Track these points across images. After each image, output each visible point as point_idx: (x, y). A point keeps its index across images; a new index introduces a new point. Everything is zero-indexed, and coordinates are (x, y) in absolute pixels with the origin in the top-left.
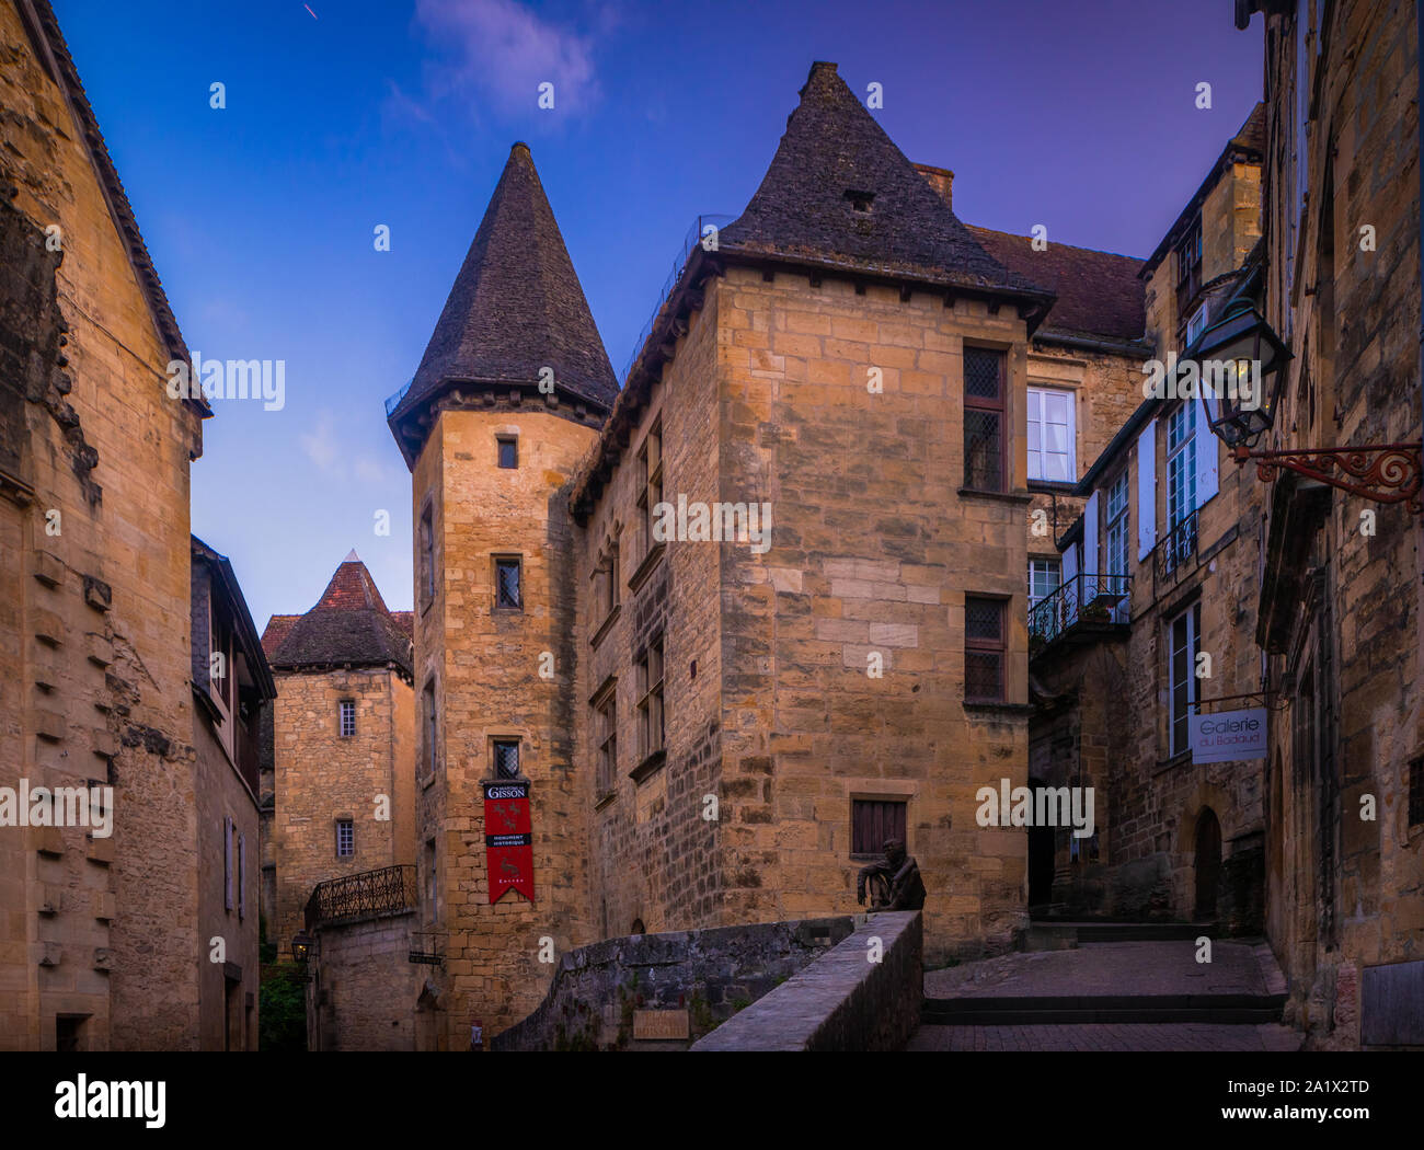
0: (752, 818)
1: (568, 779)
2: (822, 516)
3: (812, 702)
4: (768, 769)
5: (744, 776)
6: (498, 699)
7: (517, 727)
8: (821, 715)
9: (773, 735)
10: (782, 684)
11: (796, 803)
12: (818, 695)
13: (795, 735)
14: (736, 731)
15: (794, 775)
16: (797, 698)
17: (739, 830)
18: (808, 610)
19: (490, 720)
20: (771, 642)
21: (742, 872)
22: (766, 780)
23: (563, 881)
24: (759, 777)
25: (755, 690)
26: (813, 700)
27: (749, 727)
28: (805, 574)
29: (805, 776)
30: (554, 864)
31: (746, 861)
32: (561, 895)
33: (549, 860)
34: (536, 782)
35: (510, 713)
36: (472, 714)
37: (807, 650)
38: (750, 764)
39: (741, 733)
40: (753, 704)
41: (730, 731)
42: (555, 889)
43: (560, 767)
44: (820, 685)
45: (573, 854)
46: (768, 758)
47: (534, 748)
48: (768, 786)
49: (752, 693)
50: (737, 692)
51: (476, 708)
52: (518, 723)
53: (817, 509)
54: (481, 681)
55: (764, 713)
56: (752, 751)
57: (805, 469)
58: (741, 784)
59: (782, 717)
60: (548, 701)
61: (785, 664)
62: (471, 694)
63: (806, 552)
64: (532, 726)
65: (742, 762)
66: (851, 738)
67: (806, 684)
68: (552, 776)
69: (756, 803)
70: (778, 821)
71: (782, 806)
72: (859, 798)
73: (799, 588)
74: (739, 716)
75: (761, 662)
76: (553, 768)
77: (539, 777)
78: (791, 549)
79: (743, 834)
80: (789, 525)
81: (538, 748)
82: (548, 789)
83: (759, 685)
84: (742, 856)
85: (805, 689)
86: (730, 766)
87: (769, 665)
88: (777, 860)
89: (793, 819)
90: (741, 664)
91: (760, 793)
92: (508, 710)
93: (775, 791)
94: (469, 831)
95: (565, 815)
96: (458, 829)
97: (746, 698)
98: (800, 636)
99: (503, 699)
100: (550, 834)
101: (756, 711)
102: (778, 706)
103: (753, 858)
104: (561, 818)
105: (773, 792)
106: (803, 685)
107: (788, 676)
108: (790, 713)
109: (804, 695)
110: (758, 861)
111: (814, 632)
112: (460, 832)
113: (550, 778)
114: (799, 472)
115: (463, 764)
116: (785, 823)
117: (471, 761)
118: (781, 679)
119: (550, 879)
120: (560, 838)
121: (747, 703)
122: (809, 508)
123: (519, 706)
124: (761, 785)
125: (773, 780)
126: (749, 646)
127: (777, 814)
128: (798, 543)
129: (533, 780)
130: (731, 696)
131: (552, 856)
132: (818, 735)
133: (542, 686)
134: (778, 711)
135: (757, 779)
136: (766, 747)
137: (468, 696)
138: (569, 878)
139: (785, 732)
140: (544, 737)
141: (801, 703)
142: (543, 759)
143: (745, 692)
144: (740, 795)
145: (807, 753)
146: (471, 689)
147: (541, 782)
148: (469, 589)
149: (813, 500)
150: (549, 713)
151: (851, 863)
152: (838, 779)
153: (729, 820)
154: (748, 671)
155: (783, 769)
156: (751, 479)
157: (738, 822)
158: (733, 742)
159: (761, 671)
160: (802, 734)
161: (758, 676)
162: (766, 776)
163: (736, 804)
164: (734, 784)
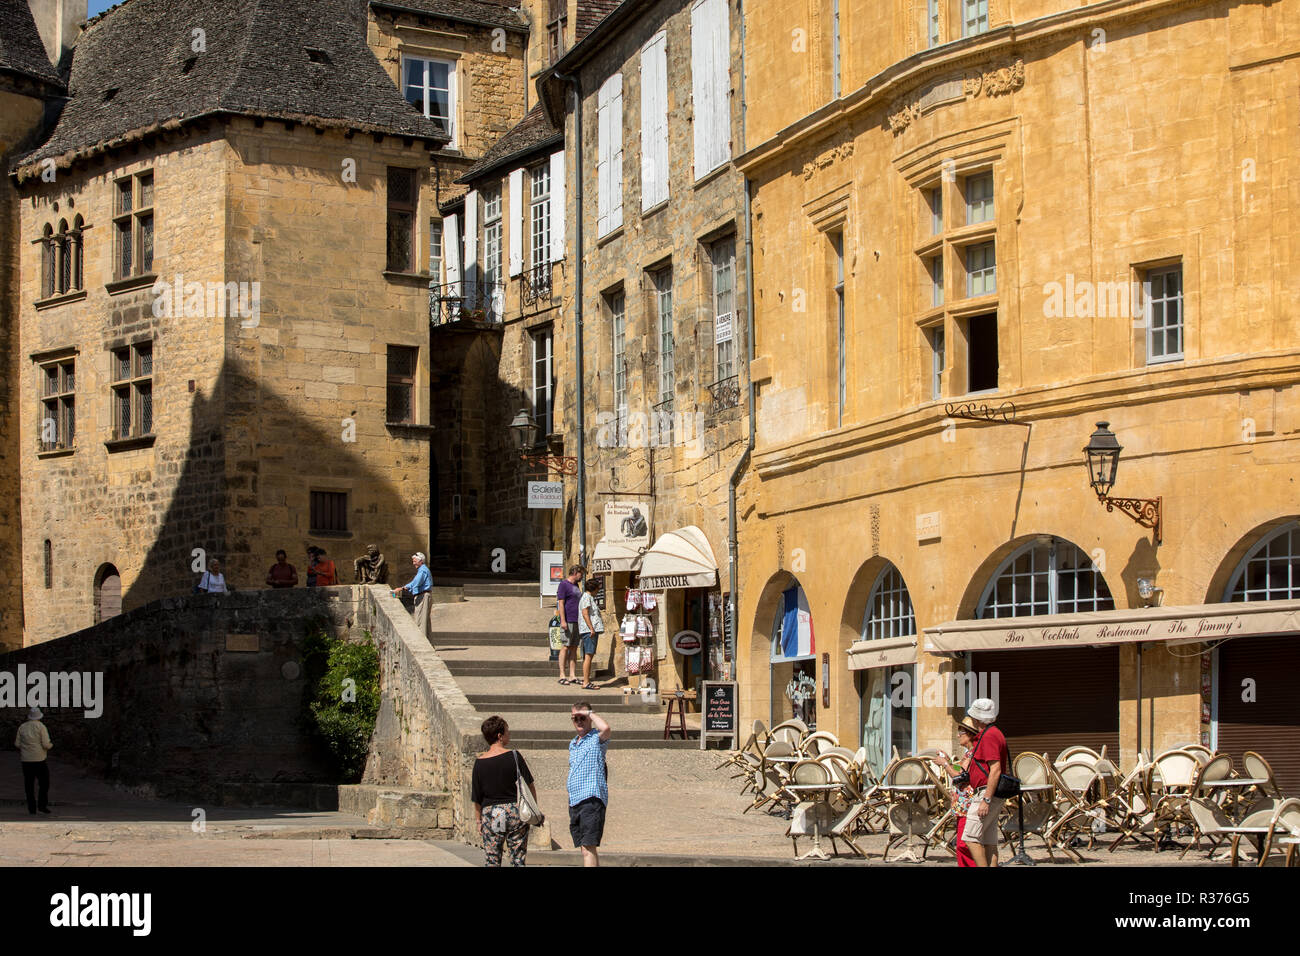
0: (244, 503)
2: (292, 291)
4: (255, 469)
5: (239, 473)
8: (290, 432)
9: (259, 445)
10: (265, 409)
11: (273, 493)
12: (288, 418)
13: (273, 447)
14: (234, 442)
15: (272, 474)
16: (275, 419)
17: (236, 512)
18: (282, 357)
20: (258, 380)
21: (238, 541)
22: (254, 477)
24: (250, 475)
25: (247, 413)
26: (285, 421)
27: (244, 439)
28: (281, 332)
29: (279, 474)
31: (241, 533)
37: (281, 386)
38: (243, 465)
39: (237, 443)
40: (246, 423)
41: (230, 442)
44: (290, 410)
46: (255, 461)
48: (255, 481)
49: (245, 415)
50: (235, 415)
53: (289, 286)
55: (252, 429)
56: (245, 456)
57: (282, 258)
58: (237, 479)
59: (265, 432)
61: (266, 395)
63: (282, 316)
65: (239, 464)
66: (310, 448)
67: (281, 410)
69: (246, 492)
70: (262, 506)
71: (264, 495)
72: (315, 490)
73: (276, 342)
74: (236, 432)
75: (250, 394)
78: (273, 315)
79: (238, 514)
80: (272, 298)
83: (249, 410)
84: (237, 531)
85: (280, 413)
86: (230, 467)
88: (261, 533)
89: (272, 505)
90: (237, 394)
91: (250, 485)
93: (260, 485)
97: (240, 418)
98: (277, 375)
101: (248, 428)
102: (262, 425)
103: (245, 532)
105: (258, 485)
106: (278, 410)
107: (269, 403)
108: (269, 430)
109: (279, 417)
110: (248, 534)
111: (287, 372)
114: (277, 260)
116: (266, 508)
118: (264, 405)
121: (241, 422)
122: (284, 285)
124: (250, 480)
125: (258, 477)
126: (243, 382)
127: (261, 501)
128: (276, 310)
130: (231, 418)
132: (288, 445)
134: (261, 428)
135: (248, 476)
136: (254, 454)
139: (266, 443)
141: (277, 423)
143: (241, 415)
144: (237, 487)
145: (281, 458)
149: (286, 280)
151: (309, 536)
152: (301, 478)
153: (229, 504)
154: (242, 400)
155: (265, 470)
156: (246, 265)
157: (235, 506)
158: (231, 450)
159: (250, 400)
160: (278, 445)
161: (249, 404)
162: (253, 474)
163: (234, 493)
164: (232, 479)
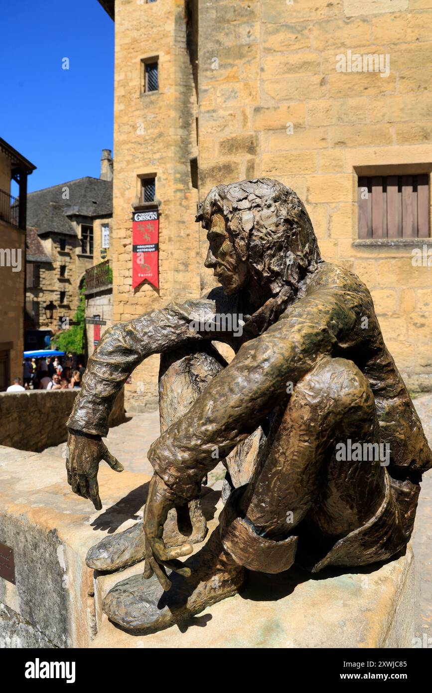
1: (186, 198)
3: (305, 65)
4: (251, 148)
5: (223, 160)
6: (142, 150)
7: (154, 167)
8: (317, 79)
9: (257, 110)
10: (268, 50)
12: (311, 57)
13: (283, 108)
14: (214, 111)
15: (284, 153)
16: (287, 64)
19: (138, 165)
20: (256, 6)
22: (249, 161)
23: (181, 267)
24: (241, 159)
25: (237, 62)
26: (305, 63)
27: (230, 103)
29: (295, 152)
30: (176, 256)
32: (180, 277)
33: (172, 254)
34: (165, 202)
35: (150, 158)
36: (128, 162)
37: (298, 7)
38: (231, 146)
39: (221, 113)
40: (234, 78)
41: (208, 112)
42: (176, 273)
43: (181, 190)
44: (315, 43)
45: (188, 249)
46: (252, 137)
47: (164, 180)
48: (251, 168)
49: (232, 66)
51: (130, 158)
52: (154, 164)
54: (134, 140)
55: (246, 85)
56: (235, 131)
58: (220, 169)
59: (268, 87)
60: (173, 148)
61: (271, 27)
62: (128, 150)
64: (163, 165)
65: (222, 144)
66: (353, 102)
67: (297, 46)
68: (175, 197)
72: (366, 173)
74: (219, 94)
75: (244, 30)
76: (175, 192)
77: (165, 199)
81: (166, 179)
82: (172, 206)
83: (241, 56)
85: (296, 51)
86: (208, 151)
87: (252, 32)
90: (221, 36)
91: (242, 176)
92: (149, 157)
93: (259, 174)
94: (125, 238)
95: (184, 222)
96: (119, 236)
97: (226, 72)
99: (146, 150)
100: (172, 236)
101: (238, 86)
102: (264, 76)
104: (181, 225)
105: (256, 173)
106: (293, 48)
107: (276, 41)
108: (277, 82)
109: (294, 59)
112: (120, 238)
113: (173, 198)
115: (123, 195)
117: (127, 193)
118: (267, 45)
119: (172, 266)
120: (179, 239)
121: (228, 77)
123: (155, 153)
124: (243, 169)
125: (257, 161)
126: (230, 15)
129: (162, 201)
130: (209, 73)
131: (173, 251)
132: (312, 103)
133: (169, 138)
134: (263, 81)
135: (239, 161)
136: (249, 124)
137: (126, 151)
138: (186, 265)
139: (271, 103)
140: (170, 171)
141: (292, 69)
142: (169, 186)
143: (226, 66)
145: (298, 125)
146: (127, 147)
147: (167, 202)
148: (128, 84)
150: (173, 155)
151: (353, 252)
152: (338, 152)
154: (229, 42)
155: (270, 147)
158: (212, 123)
159: (244, 40)
160: (292, 104)
161: (241, 47)
162: (249, 157)
164: (213, 169)
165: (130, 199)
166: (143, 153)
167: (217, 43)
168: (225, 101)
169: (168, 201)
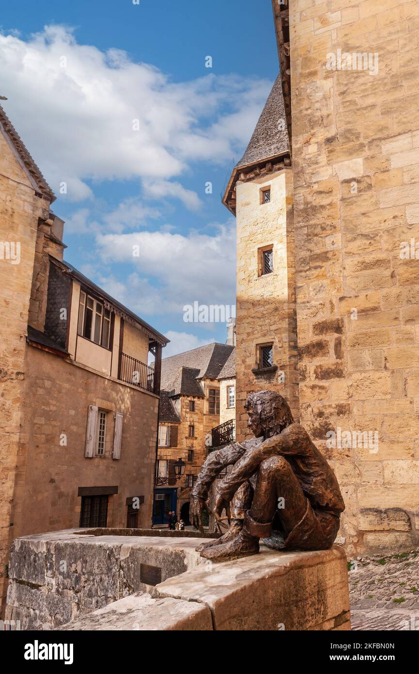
0: (325, 374)
2: (378, 110)
3: (378, 263)
4: (338, 329)
5: (316, 339)
6: (261, 323)
7: (271, 337)
8: (387, 273)
9: (342, 299)
10: (349, 254)
11: (366, 355)
12: (382, 256)
13: (362, 296)
14: (308, 302)
15: (364, 331)
16: (363, 262)
17: (313, 387)
18: (370, 187)
19: (257, 336)
20: (337, 222)
21: (317, 424)
22: (337, 339)
24: (330, 338)
25: (324, 264)
26: (378, 261)
27: (320, 296)
28: (366, 159)
29: (373, 330)
31: (320, 414)
34: (280, 367)
35: (267, 330)
36: (248, 334)
37: (370, 220)
38: (322, 328)
39: (313, 303)
40: (323, 276)
41: (304, 303)
43: (295, 356)
44: (385, 246)
46: (338, 320)
47: (280, 347)
48: (338, 344)
49: (321, 267)
50: (310, 269)
51: (250, 330)
52: (271, 335)
53: (373, 106)
54: (253, 315)
55: (333, 282)
56: (324, 316)
57: (361, 81)
58: (314, 346)
59: (349, 281)
60: (287, 320)
61: (349, 236)
62: (248, 323)
63: (366, 142)
64: (278, 335)
65: (315, 327)
67: (371, 249)
69: (328, 360)
70: (350, 374)
71: (353, 361)
73: (360, 172)
74: (311, 289)
75: (328, 241)
76: (290, 358)
77: (281, 364)
78: (352, 144)
79: (317, 390)
80: (349, 126)
81: (282, 347)
82: (287, 370)
83: (328, 259)
84: (316, 411)
85: (371, 253)
86: (304, 332)
87: (335, 241)
88: (350, 412)
89: (365, 372)
90: (311, 246)
91: (332, 351)
92: (266, 328)
93: (346, 348)
95: (298, 385)
96: (240, 399)
97: (316, 272)
98: (363, 210)
99: (264, 323)
101: (326, 282)
102: (346, 273)
103: (327, 411)
104: (296, 387)
105: (343, 348)
106: (368, 250)
107: (354, 246)
108: (356, 277)
109: (369, 258)
110: (331, 414)
111: (377, 203)
113: (288, 363)
114: (356, 84)
115: (244, 362)
116: (357, 376)
117: (247, 360)
118: (348, 250)
120: (294, 399)
121: (318, 276)
122: (366, 108)
123: (271, 325)
124: (332, 345)
125: (343, 338)
126: (318, 230)
127: (348, 368)
128: (357, 138)
129: (279, 366)
130: (303, 274)
132: (385, 291)
133: (283, 312)
134: (345, 277)
135: (328, 340)
136: (336, 310)
139: (352, 294)
140: (285, 340)
141: (366, 266)
142: (285, 353)
143: (316, 268)
144: (314, 356)
145: (374, 309)
146: (248, 321)
148: (247, 269)
149: (370, 101)
150: (287, 326)
153: (304, 378)
154: (317, 251)
155: (353, 326)
156: (317, 105)
157: (312, 380)
158: (306, 311)
159: (329, 247)
160: (369, 293)
161: (327, 252)
162: (336, 335)
163: (310, 364)
164: (308, 347)
165: (250, 366)
166: (261, 326)
167: (308, 251)
168: (316, 294)
169: (284, 366)
